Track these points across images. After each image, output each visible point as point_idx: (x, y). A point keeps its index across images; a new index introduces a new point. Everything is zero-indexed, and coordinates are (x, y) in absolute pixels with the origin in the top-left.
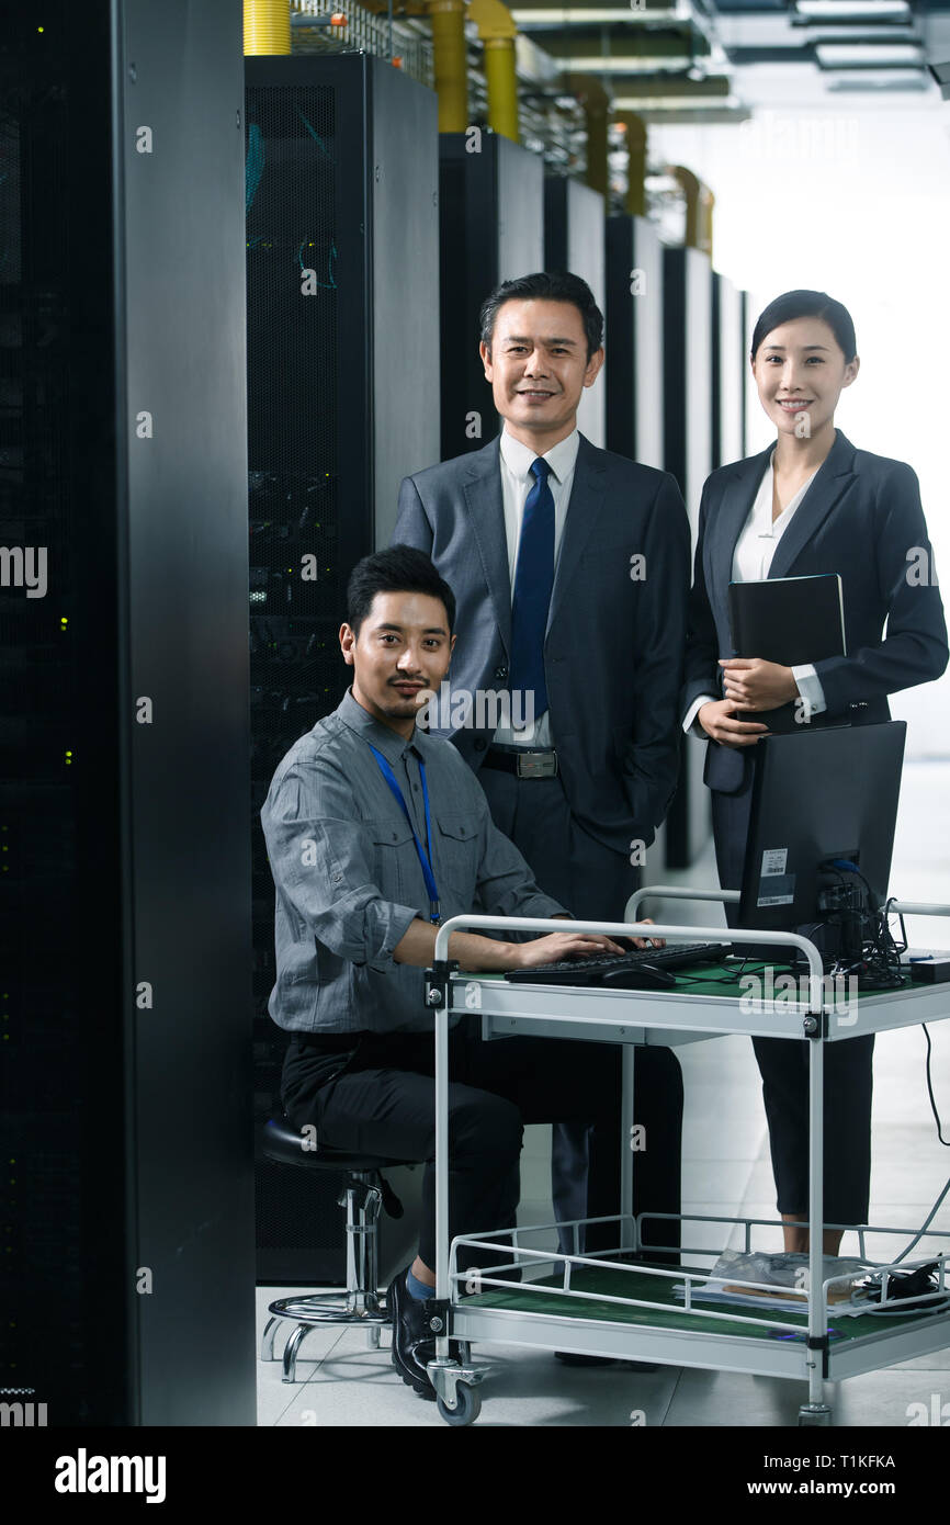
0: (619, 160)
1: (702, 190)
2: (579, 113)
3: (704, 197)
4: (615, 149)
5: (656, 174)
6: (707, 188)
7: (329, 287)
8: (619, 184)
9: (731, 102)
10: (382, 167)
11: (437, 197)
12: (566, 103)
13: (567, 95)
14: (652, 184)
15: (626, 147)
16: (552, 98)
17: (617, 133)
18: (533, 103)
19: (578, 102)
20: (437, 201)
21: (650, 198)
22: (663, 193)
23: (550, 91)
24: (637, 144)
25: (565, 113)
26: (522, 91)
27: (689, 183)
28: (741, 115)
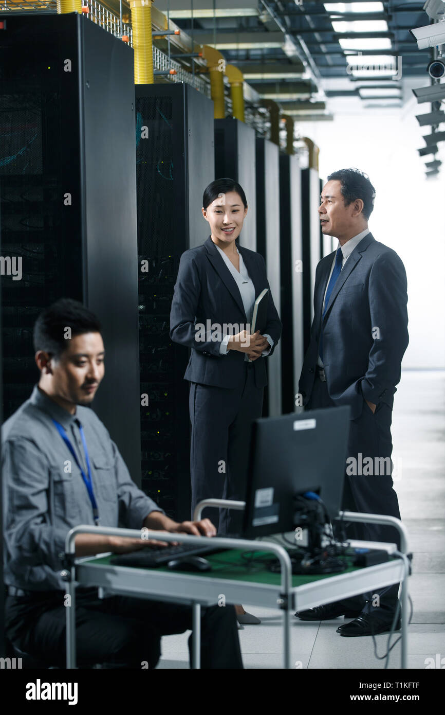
0: (283, 134)
1: (314, 146)
2: (268, 115)
3: (315, 149)
4: (281, 129)
5: (297, 140)
6: (317, 147)
7: (170, 179)
8: (284, 144)
9: (326, 112)
10: (191, 130)
11: (214, 143)
12: (262, 110)
13: (263, 106)
14: (296, 145)
15: (286, 129)
16: (257, 108)
17: (282, 124)
18: (249, 110)
19: (267, 110)
20: (213, 145)
21: (295, 150)
22: (300, 148)
23: (256, 105)
24: (290, 128)
25: (262, 115)
26: (246, 106)
27: (309, 143)
28: (330, 118)
